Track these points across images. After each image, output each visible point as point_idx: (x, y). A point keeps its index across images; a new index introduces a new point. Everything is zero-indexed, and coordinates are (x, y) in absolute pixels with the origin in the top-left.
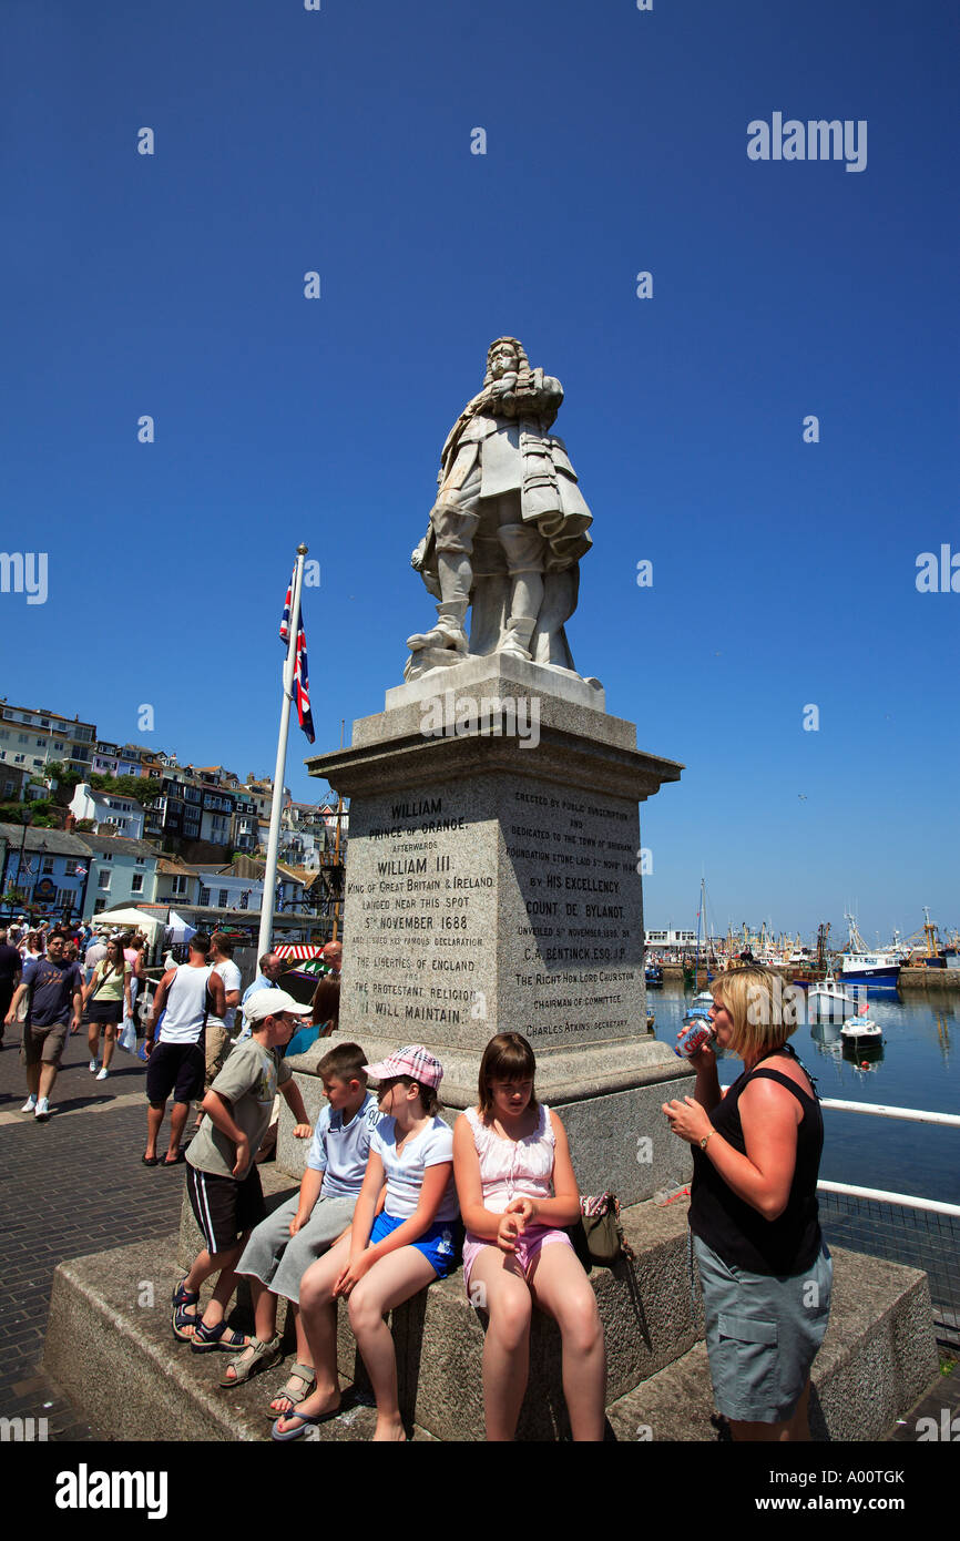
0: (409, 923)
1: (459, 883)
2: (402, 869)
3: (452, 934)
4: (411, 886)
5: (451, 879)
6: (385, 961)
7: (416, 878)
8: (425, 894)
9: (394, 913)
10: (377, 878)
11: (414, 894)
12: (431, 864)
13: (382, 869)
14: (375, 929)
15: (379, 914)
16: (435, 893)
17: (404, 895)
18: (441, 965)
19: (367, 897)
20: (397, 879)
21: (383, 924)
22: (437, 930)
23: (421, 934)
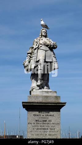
0: (43, 129)
1: (53, 124)
2: (41, 121)
3: (52, 130)
4: (43, 123)
5: (52, 123)
6: (38, 135)
7: (45, 122)
8: (47, 125)
9: (40, 128)
10: (35, 122)
11: (44, 125)
12: (48, 121)
13: (36, 121)
14: (35, 130)
15: (36, 128)
16: (48, 125)
17: (42, 125)
18: (50, 135)
19: (33, 125)
20: (40, 123)
21: (37, 129)
22: (49, 130)
23: (45, 130)
